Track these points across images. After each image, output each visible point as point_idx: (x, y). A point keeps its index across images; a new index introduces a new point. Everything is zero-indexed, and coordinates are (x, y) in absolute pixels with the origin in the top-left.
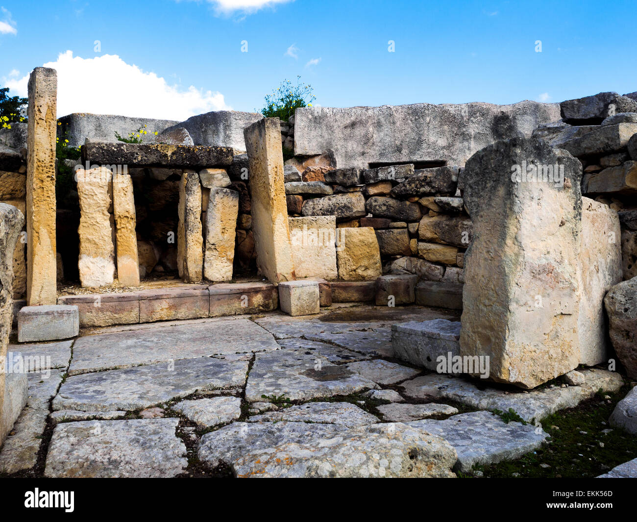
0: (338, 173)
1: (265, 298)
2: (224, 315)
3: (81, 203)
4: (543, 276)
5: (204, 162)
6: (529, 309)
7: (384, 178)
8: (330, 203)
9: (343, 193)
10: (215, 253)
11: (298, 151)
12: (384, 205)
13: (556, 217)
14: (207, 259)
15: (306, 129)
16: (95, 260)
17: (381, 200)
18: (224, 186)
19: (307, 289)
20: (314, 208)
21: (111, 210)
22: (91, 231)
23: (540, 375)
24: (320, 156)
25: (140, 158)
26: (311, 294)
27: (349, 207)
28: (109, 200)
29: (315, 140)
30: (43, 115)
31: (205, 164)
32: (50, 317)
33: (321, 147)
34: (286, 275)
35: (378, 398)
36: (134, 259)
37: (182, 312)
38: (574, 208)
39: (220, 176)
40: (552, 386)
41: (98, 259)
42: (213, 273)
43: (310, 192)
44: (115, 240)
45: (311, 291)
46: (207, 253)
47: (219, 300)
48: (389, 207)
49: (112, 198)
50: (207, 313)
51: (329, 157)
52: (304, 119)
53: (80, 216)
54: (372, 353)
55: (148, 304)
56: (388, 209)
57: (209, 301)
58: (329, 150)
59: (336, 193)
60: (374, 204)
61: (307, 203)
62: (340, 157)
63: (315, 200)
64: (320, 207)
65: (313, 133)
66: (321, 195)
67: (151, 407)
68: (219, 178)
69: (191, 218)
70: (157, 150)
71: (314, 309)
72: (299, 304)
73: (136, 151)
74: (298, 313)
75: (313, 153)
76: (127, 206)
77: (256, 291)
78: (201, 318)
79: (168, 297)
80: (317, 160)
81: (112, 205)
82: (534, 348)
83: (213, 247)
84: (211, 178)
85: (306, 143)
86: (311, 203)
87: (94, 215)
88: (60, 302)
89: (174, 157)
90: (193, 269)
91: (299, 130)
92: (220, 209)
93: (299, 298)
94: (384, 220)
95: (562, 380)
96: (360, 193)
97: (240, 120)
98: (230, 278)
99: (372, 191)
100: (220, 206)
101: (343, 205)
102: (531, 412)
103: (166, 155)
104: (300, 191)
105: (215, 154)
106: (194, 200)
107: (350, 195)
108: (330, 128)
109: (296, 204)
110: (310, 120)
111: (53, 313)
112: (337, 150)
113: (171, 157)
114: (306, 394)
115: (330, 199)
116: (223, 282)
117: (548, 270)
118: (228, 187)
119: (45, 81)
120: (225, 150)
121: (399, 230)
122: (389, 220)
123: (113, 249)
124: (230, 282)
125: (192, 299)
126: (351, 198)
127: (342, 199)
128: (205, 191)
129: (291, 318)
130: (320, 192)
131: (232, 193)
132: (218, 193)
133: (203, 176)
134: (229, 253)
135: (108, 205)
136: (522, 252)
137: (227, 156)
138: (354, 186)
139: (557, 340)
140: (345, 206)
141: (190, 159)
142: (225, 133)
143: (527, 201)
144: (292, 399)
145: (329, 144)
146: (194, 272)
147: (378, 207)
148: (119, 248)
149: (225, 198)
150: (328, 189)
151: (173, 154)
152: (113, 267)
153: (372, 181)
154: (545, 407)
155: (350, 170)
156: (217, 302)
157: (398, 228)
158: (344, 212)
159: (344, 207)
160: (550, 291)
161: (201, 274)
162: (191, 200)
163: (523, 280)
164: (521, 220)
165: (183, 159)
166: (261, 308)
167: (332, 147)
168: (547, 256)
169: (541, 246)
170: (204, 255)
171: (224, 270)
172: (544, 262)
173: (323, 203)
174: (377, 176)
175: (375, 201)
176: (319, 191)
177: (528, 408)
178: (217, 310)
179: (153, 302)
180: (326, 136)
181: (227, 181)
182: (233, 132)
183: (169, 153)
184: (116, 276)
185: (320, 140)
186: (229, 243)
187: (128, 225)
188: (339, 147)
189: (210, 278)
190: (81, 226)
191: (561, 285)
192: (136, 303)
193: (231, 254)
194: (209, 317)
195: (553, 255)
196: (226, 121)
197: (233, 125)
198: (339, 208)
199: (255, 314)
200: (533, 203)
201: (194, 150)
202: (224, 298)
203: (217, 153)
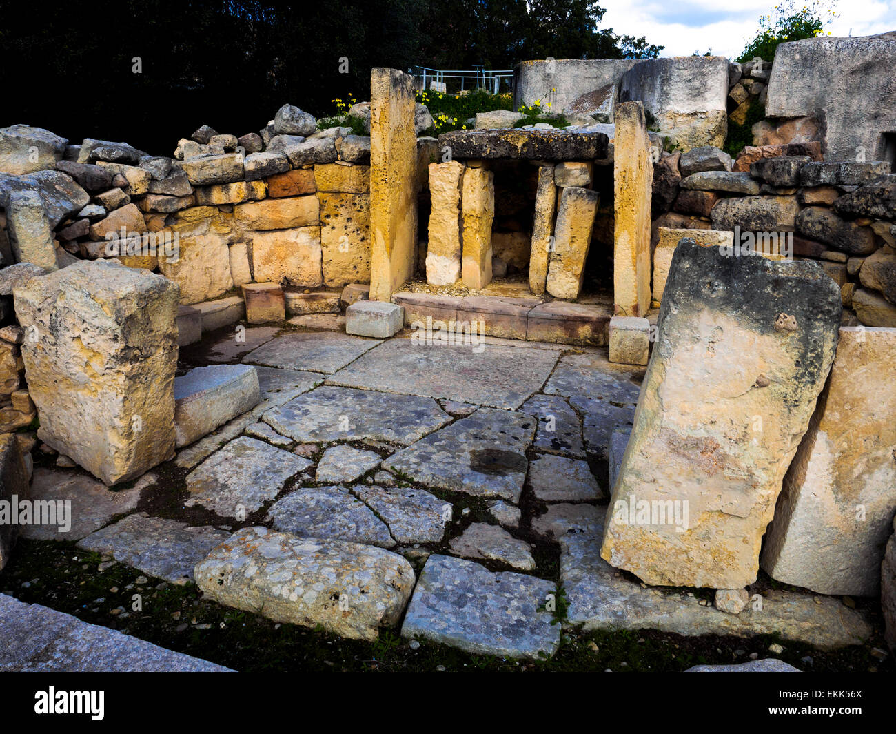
0: (767, 166)
1: (595, 330)
2: (542, 341)
3: (432, 199)
4: (695, 454)
5: (560, 155)
6: (660, 489)
7: (828, 181)
8: (749, 208)
9: (772, 195)
10: (560, 265)
11: (770, 111)
12: (820, 223)
13: (744, 372)
14: (550, 271)
15: (787, 77)
16: (439, 258)
17: (818, 213)
18: (580, 184)
19: (632, 334)
20: (726, 213)
21: (460, 207)
22: (439, 228)
23: (670, 575)
24: (804, 120)
25: (488, 151)
26: (637, 341)
27: (772, 218)
28: (458, 196)
29: (798, 94)
30: (377, 118)
31: (560, 158)
32: (368, 317)
33: (807, 105)
34: (625, 308)
35: (492, 513)
36: (476, 260)
37: (498, 330)
38: (798, 364)
39: (577, 173)
40: (690, 595)
41: (441, 258)
42: (555, 288)
43: (725, 188)
44: (461, 240)
45: (638, 337)
46: (552, 263)
47: (538, 324)
48: (825, 227)
49: (461, 194)
50: (524, 335)
51: (818, 121)
52: (787, 61)
53: (430, 212)
54: (597, 449)
55: (465, 315)
56: (823, 229)
57: (526, 323)
58: (819, 110)
59: (762, 194)
60: (806, 219)
61: (719, 203)
62: (834, 121)
63: (730, 200)
64: (735, 211)
65: (798, 83)
66: (741, 195)
67: (310, 444)
68: (577, 174)
69: (538, 222)
70: (506, 141)
71: (638, 358)
72: (619, 350)
73: (485, 143)
74: (617, 360)
75: (792, 114)
76: (474, 205)
77: (584, 321)
78: (517, 339)
79: (485, 311)
80: (798, 124)
81: (460, 201)
82: (662, 540)
83: (558, 258)
84: (567, 174)
85: (783, 99)
86: (724, 204)
87: (442, 212)
88: (393, 299)
89: (525, 150)
90: (534, 278)
91: (776, 79)
92: (572, 213)
93: (620, 343)
94: (815, 244)
95: (707, 594)
96: (793, 199)
97: (686, 69)
98: (575, 296)
99: (810, 197)
100: (571, 210)
101: (765, 213)
102: (592, 613)
103: (516, 147)
104: (711, 187)
105: (573, 145)
106: (544, 202)
107: (778, 200)
108: (826, 74)
109: (703, 203)
110: (797, 63)
111: (370, 313)
112: (832, 110)
113: (522, 149)
114: (433, 479)
115: (750, 202)
116: (565, 300)
117: (705, 447)
118: (586, 186)
119: (378, 82)
120: (586, 140)
121: (832, 265)
122: (822, 247)
123: (458, 249)
124: (573, 301)
125: (508, 318)
126: (778, 205)
127: (765, 204)
128: (558, 190)
129: (606, 363)
130: (738, 190)
131: (589, 194)
132: (570, 194)
133: (558, 171)
134: (575, 268)
135: (456, 202)
136: (661, 412)
137: (589, 148)
138: (784, 187)
139: (707, 543)
140: (767, 216)
141: (544, 150)
142: (662, 90)
143: (684, 344)
144: (416, 480)
145: (821, 99)
146: (535, 284)
147: (810, 225)
148: (464, 248)
149: (579, 202)
150: (752, 187)
151: (524, 145)
152: (458, 267)
153: (810, 184)
154: (622, 617)
155: (781, 163)
156: (536, 326)
157: (832, 261)
158: (764, 224)
159: (765, 216)
160: (703, 476)
161: (543, 286)
162: (541, 201)
163: (653, 450)
164: (667, 368)
165: (535, 152)
166: (588, 341)
167: (824, 105)
168: (710, 426)
169: (704, 410)
170: (548, 266)
171: (568, 286)
172: (701, 434)
173: (739, 206)
174: (818, 176)
175: (809, 215)
176: (736, 189)
177: (594, 607)
178: (535, 334)
179: (471, 314)
180: (818, 88)
181: (585, 178)
182: (673, 87)
183: (520, 145)
184: (460, 275)
185: (806, 93)
186: (577, 256)
187: (473, 224)
188: (836, 105)
189: (551, 293)
190: (430, 223)
191: (727, 473)
192: (454, 312)
193: (579, 269)
194: (526, 340)
195: (722, 426)
196: (665, 72)
197: (675, 78)
198: (758, 218)
199: (579, 346)
200: (697, 347)
201: (548, 141)
202: (545, 323)
203: (576, 143)
